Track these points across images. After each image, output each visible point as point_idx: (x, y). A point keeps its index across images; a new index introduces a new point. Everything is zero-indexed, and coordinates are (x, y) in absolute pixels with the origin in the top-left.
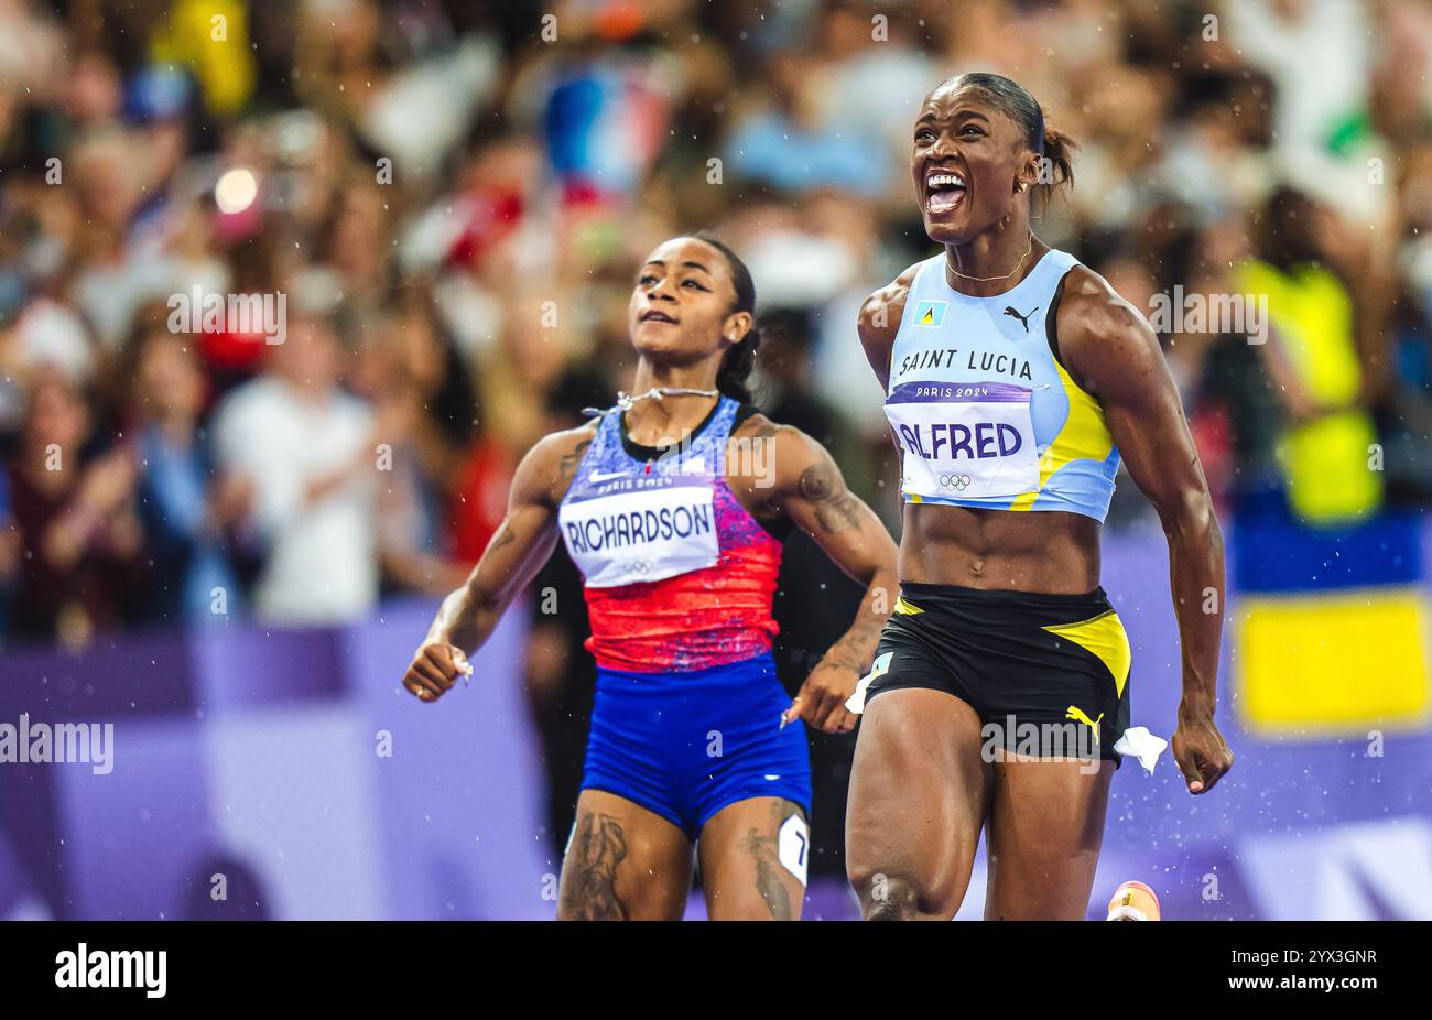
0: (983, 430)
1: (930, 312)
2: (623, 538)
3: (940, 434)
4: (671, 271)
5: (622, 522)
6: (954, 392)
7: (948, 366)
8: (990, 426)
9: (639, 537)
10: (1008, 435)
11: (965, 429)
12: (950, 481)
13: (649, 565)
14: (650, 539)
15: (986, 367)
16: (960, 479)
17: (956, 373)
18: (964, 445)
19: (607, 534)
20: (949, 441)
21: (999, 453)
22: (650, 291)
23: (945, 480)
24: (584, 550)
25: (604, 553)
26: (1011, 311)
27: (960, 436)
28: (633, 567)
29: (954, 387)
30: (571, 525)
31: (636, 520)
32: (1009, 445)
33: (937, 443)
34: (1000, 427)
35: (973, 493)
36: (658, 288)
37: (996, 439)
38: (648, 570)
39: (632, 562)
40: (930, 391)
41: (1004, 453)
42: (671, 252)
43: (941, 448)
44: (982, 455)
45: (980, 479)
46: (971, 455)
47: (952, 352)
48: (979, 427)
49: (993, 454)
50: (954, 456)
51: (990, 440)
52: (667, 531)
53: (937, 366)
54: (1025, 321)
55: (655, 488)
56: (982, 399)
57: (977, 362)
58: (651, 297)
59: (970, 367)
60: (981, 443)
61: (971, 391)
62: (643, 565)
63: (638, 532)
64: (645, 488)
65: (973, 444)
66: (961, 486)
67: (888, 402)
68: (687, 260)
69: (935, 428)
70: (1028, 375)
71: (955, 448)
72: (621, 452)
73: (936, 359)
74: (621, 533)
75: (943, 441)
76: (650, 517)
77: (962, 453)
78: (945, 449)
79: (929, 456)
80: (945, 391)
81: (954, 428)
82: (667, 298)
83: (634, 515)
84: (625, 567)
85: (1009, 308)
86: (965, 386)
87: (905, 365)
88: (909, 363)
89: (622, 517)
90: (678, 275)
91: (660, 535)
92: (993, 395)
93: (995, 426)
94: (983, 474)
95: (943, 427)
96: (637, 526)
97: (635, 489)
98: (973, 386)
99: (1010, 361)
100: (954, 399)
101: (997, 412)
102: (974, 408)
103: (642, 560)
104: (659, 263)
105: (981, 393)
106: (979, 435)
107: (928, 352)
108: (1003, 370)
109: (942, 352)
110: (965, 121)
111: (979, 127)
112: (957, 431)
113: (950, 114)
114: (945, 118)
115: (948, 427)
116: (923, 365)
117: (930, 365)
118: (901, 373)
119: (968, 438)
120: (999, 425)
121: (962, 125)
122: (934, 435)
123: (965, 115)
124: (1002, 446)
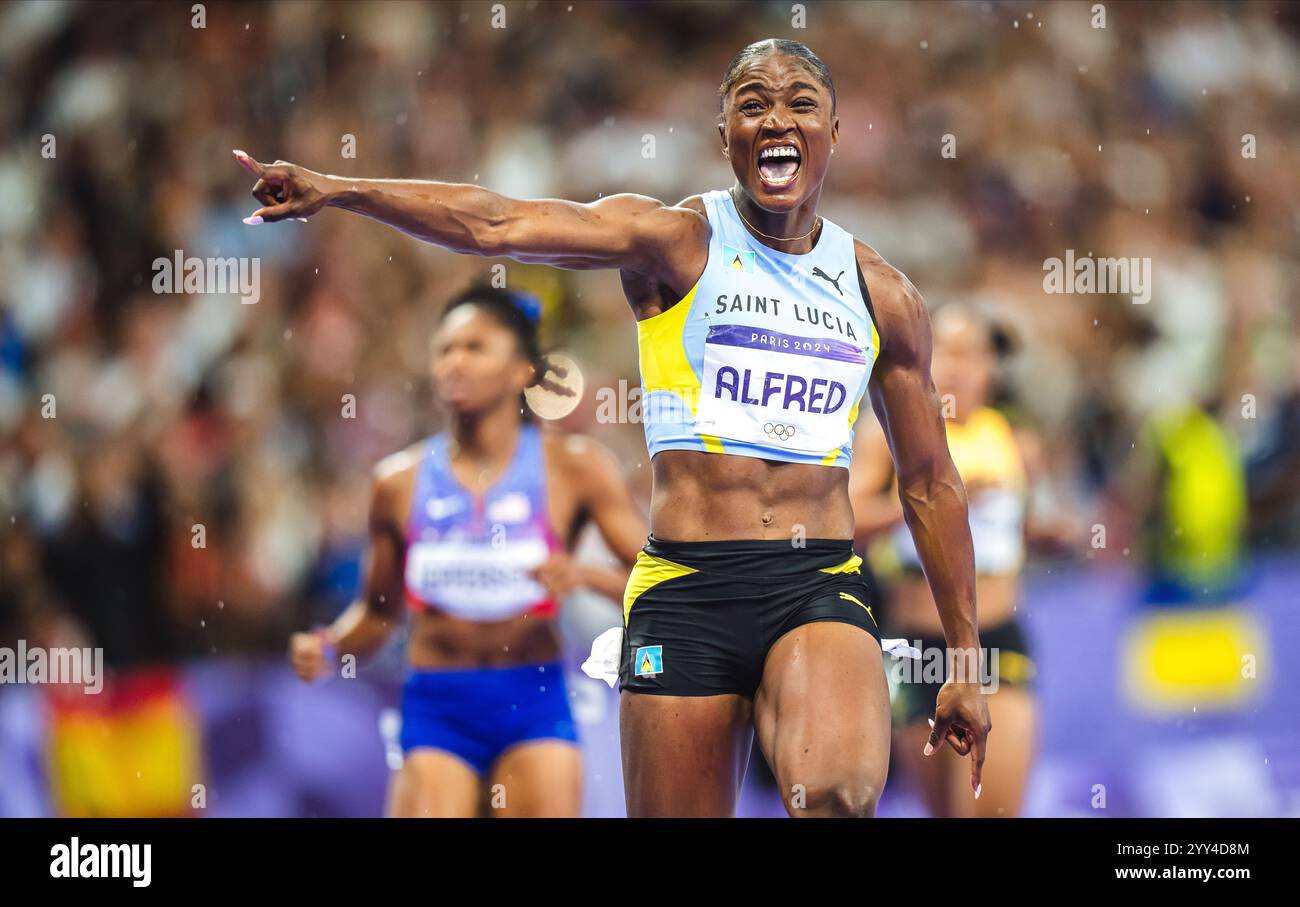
0: (817, 385)
1: (738, 259)
3: (774, 383)
6: (792, 344)
7: (776, 314)
8: (824, 382)
10: (837, 392)
11: (803, 382)
12: (774, 429)
15: (814, 320)
16: (785, 430)
18: (799, 397)
20: (783, 391)
21: (823, 410)
23: (768, 427)
26: (818, 272)
27: (796, 388)
29: (792, 339)
32: (831, 406)
33: (768, 391)
34: (834, 385)
35: (795, 444)
37: (825, 397)
40: (768, 339)
41: (827, 411)
43: (773, 396)
44: (812, 410)
45: (804, 432)
46: (802, 409)
48: (816, 382)
50: (786, 406)
51: (820, 396)
53: (765, 312)
54: (837, 286)
56: (824, 355)
57: (803, 314)
59: (799, 319)
61: (810, 346)
65: (806, 397)
66: (784, 436)
69: (770, 376)
70: (853, 334)
71: (789, 398)
73: (761, 305)
75: (778, 390)
77: (795, 405)
79: (756, 402)
80: (782, 341)
81: (791, 379)
85: (815, 269)
86: (802, 340)
87: (724, 305)
92: (834, 353)
93: (829, 384)
94: (807, 428)
95: (781, 377)
99: (834, 319)
100: (791, 350)
101: (833, 370)
102: (815, 363)
105: (821, 348)
106: (813, 389)
107: (749, 297)
108: (832, 328)
109: (765, 299)
110: (797, 92)
111: (810, 99)
112: (794, 383)
113: (782, 85)
114: (777, 89)
115: (786, 378)
116: (749, 310)
117: (757, 311)
118: (718, 312)
119: (803, 391)
120: (833, 383)
121: (795, 97)
122: (767, 383)
123: (798, 86)
124: (828, 403)
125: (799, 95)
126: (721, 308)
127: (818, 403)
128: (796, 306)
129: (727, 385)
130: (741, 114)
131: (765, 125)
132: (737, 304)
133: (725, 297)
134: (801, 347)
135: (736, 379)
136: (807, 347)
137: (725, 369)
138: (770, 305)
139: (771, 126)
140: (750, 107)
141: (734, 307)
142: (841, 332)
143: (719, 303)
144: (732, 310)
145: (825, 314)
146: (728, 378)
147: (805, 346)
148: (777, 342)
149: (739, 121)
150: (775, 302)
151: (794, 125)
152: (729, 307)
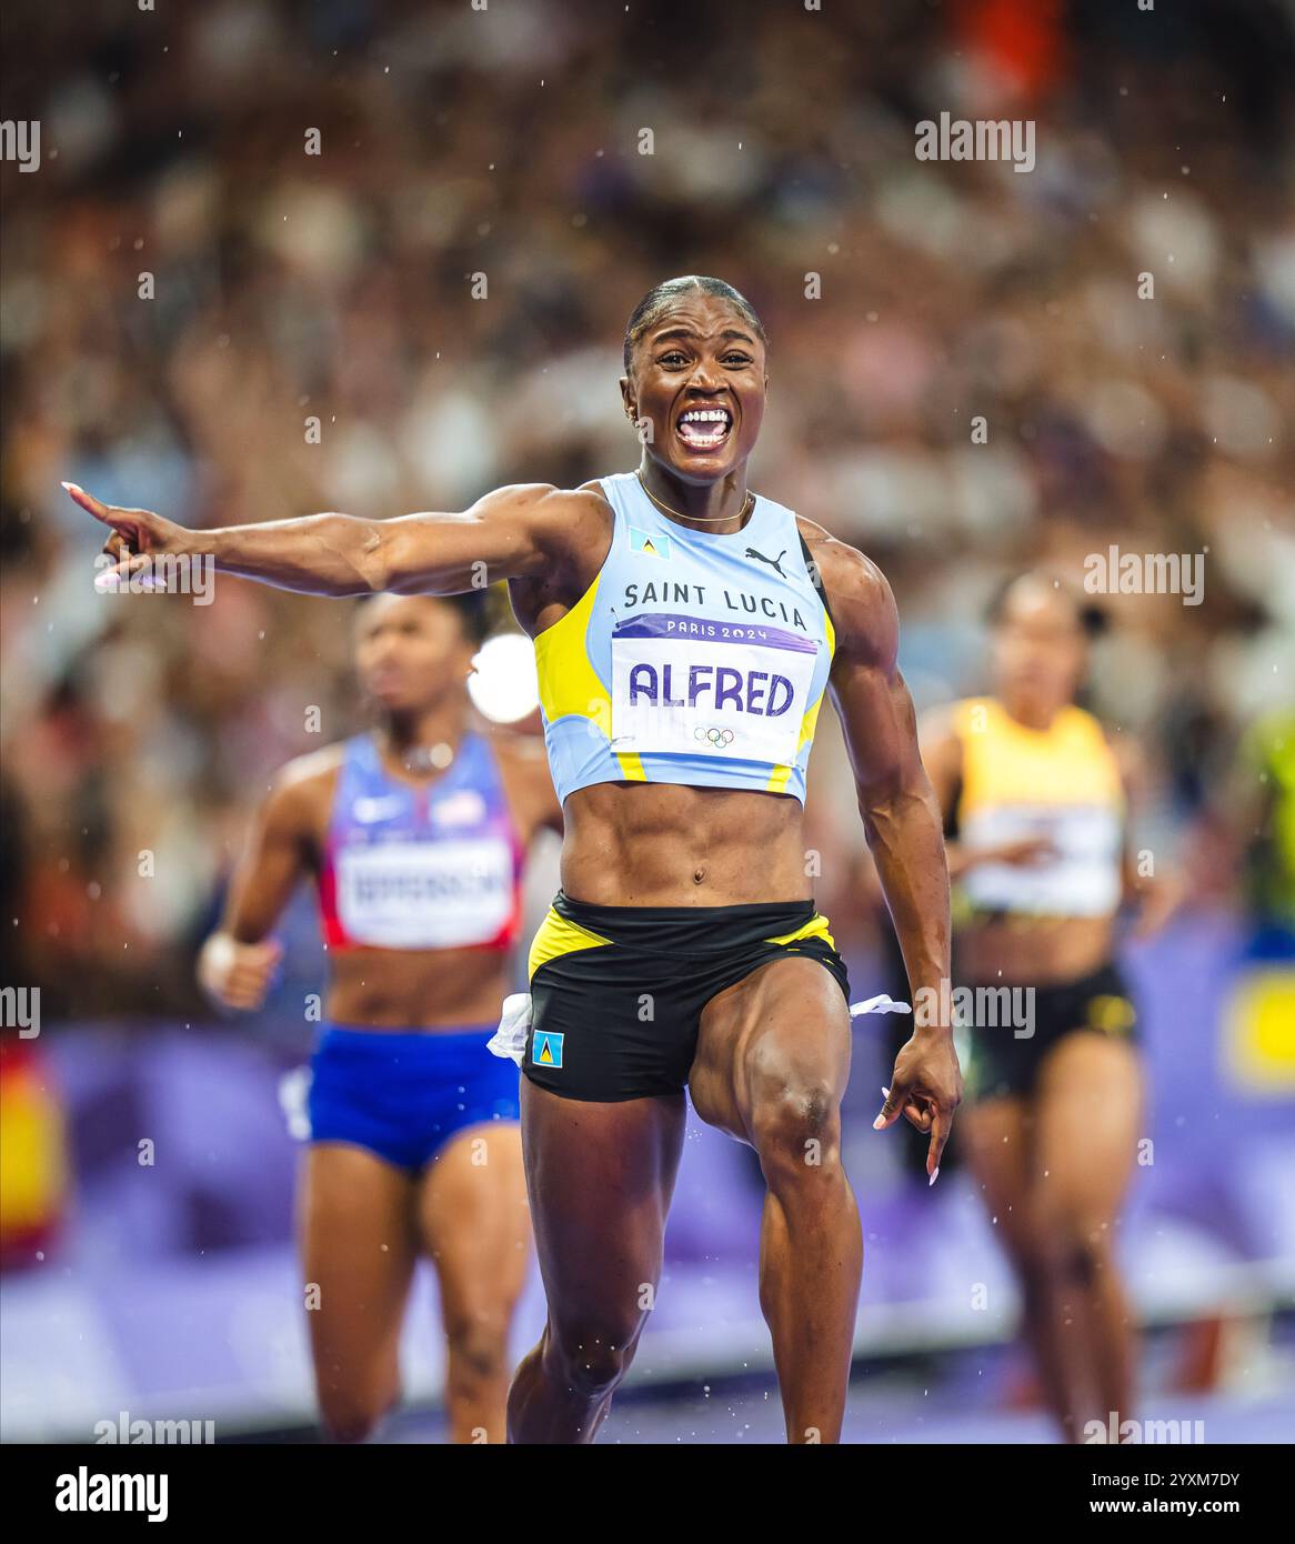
0: (755, 680)
1: (649, 543)
3: (701, 678)
6: (719, 631)
7: (701, 602)
8: (764, 676)
10: (781, 687)
11: (737, 675)
12: (707, 735)
15: (750, 607)
16: (721, 735)
17: (714, 610)
18: (734, 693)
20: (713, 688)
21: (765, 711)
23: (699, 734)
26: (753, 553)
27: (729, 682)
29: (718, 626)
33: (695, 690)
34: (776, 679)
37: (767, 695)
40: (689, 627)
41: (770, 712)
43: (702, 695)
44: (751, 710)
45: (745, 738)
46: (740, 708)
48: (753, 675)
50: (719, 706)
51: (760, 693)
53: (686, 601)
54: (778, 568)
56: (758, 642)
57: (737, 602)
60: (753, 695)
61: (741, 632)
65: (743, 694)
66: (721, 743)
67: (615, 635)
69: (695, 670)
70: (802, 624)
71: (721, 696)
73: (682, 594)
75: (707, 686)
77: (729, 703)
78: (707, 697)
79: (681, 703)
80: (706, 629)
81: (722, 672)
85: (748, 550)
86: (732, 626)
87: (635, 597)
93: (770, 678)
94: (750, 733)
99: (777, 606)
100: (718, 638)
101: (774, 661)
102: (751, 651)
105: (756, 634)
106: (750, 685)
107: (666, 585)
108: (774, 615)
109: (686, 587)
110: (729, 342)
111: (744, 353)
112: (725, 676)
113: (711, 333)
114: (707, 336)
115: (715, 671)
116: (665, 599)
117: (676, 600)
118: (627, 605)
119: (739, 686)
121: (727, 348)
122: (693, 678)
123: (730, 336)
124: (771, 704)
125: (732, 347)
126: (631, 600)
127: (759, 703)
128: (726, 593)
129: (642, 688)
130: (657, 367)
131: (690, 384)
132: (650, 594)
133: (635, 587)
134: (731, 633)
135: (654, 679)
136: (738, 634)
137: (639, 668)
138: (693, 593)
139: (698, 385)
140: (670, 359)
141: (646, 598)
142: (786, 620)
143: (628, 594)
144: (644, 602)
145: (763, 600)
146: (644, 679)
147: (735, 633)
148: (699, 629)
149: (655, 376)
150: (699, 589)
151: (726, 385)
152: (640, 599)
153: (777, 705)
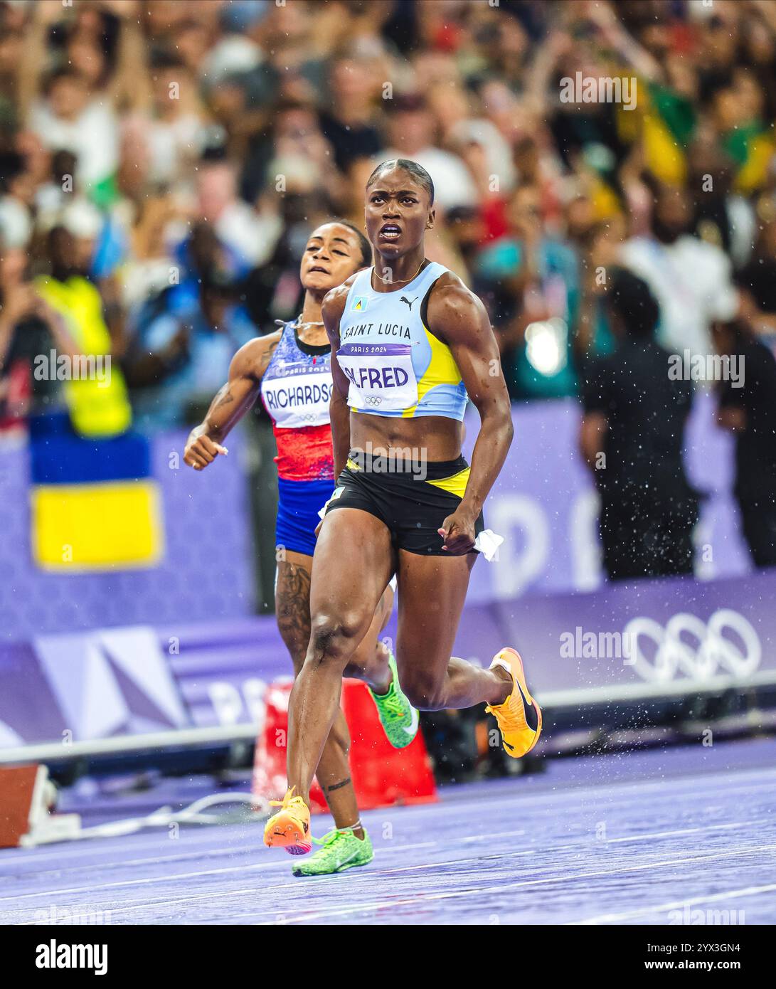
0: (386, 372)
1: (360, 302)
2: (300, 400)
3: (364, 374)
4: (327, 242)
5: (300, 391)
6: (370, 350)
7: (368, 334)
8: (390, 369)
9: (309, 400)
11: (377, 371)
12: (371, 400)
13: (314, 417)
14: (316, 401)
15: (388, 333)
16: (376, 399)
17: (373, 338)
18: (377, 380)
19: (291, 398)
20: (368, 377)
21: (396, 385)
22: (315, 254)
23: (368, 400)
24: (276, 407)
25: (288, 409)
26: (404, 299)
27: (374, 375)
28: (306, 417)
29: (370, 346)
30: (268, 393)
31: (308, 390)
32: (402, 379)
33: (363, 379)
34: (396, 370)
35: (384, 407)
36: (319, 253)
37: (394, 377)
38: (314, 419)
39: (305, 415)
40: (358, 350)
41: (399, 384)
42: (326, 232)
44: (386, 386)
45: (388, 400)
46: (381, 386)
47: (371, 325)
48: (384, 370)
49: (393, 385)
50: (372, 387)
51: (391, 377)
52: (325, 397)
53: (362, 334)
55: (319, 372)
56: (384, 354)
57: (383, 330)
58: (315, 258)
59: (379, 333)
60: (386, 379)
61: (378, 349)
62: (311, 417)
63: (309, 397)
64: (313, 372)
65: (381, 379)
66: (376, 403)
68: (336, 237)
69: (361, 370)
70: (409, 336)
71: (372, 382)
72: (297, 350)
73: (362, 330)
74: (299, 397)
75: (366, 378)
76: (316, 389)
77: (376, 385)
78: (367, 382)
79: (360, 386)
80: (365, 349)
81: (371, 370)
82: (324, 258)
83: (307, 387)
84: (300, 417)
86: (375, 346)
88: (349, 332)
89: (299, 388)
90: (330, 245)
91: (321, 399)
92: (390, 350)
94: (387, 397)
95: (365, 370)
96: (308, 394)
97: (307, 373)
98: (379, 346)
99: (399, 328)
100: (370, 354)
101: (393, 361)
102: (380, 359)
103: (311, 413)
104: (320, 238)
106: (384, 374)
107: (358, 326)
109: (365, 326)
112: (372, 372)
117: (359, 335)
119: (378, 376)
120: (394, 369)
122: (361, 375)
124: (398, 381)
127: (390, 382)
128: (381, 324)
132: (352, 333)
133: (348, 329)
134: (374, 350)
136: (376, 350)
137: (345, 370)
138: (367, 329)
139: (387, 213)
144: (350, 336)
145: (395, 326)
148: (362, 350)
153: (401, 381)
